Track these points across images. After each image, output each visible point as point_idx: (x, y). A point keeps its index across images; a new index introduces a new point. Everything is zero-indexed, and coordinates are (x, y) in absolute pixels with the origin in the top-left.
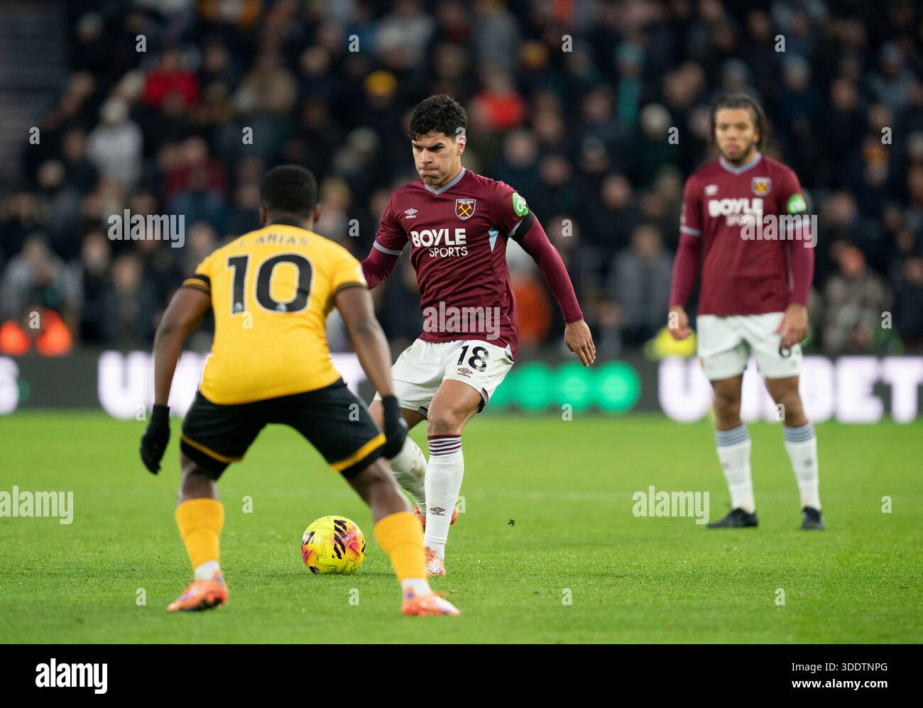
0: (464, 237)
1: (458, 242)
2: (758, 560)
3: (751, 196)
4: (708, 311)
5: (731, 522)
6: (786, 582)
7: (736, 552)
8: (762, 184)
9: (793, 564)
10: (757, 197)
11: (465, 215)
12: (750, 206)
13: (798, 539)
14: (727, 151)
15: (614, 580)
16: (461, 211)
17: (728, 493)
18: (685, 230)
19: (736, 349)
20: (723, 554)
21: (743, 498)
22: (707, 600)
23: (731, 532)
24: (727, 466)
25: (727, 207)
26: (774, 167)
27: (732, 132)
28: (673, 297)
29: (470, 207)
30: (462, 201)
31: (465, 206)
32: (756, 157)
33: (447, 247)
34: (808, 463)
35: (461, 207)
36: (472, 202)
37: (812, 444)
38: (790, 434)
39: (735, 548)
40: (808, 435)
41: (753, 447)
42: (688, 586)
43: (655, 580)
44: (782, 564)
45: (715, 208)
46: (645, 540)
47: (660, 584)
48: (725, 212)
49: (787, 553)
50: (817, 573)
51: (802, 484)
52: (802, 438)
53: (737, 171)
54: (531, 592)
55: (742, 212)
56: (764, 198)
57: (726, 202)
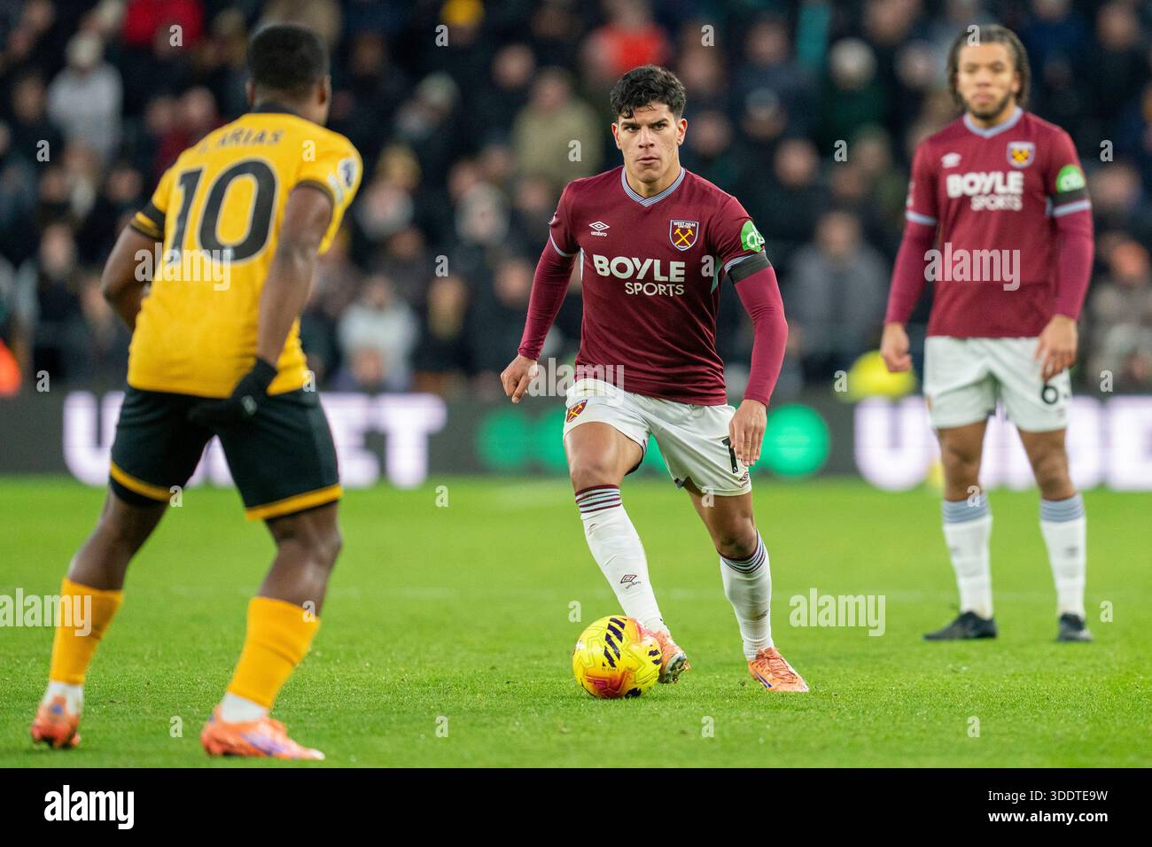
0: (682, 272)
1: (673, 278)
2: (997, 686)
3: (1006, 169)
4: (940, 331)
5: (958, 630)
6: (1036, 716)
7: (966, 673)
8: (1022, 151)
9: (1047, 691)
10: (1015, 169)
11: (683, 243)
12: (1005, 182)
13: (1053, 655)
14: (975, 104)
15: (793, 714)
16: (676, 237)
17: (955, 590)
18: (912, 217)
19: (978, 384)
20: (948, 677)
21: (977, 597)
22: (925, 742)
23: (959, 646)
24: (956, 550)
25: (972, 184)
26: (1038, 126)
27: (983, 75)
28: (891, 311)
29: (690, 232)
30: (680, 224)
31: (684, 231)
32: (1014, 114)
33: (657, 283)
34: (1072, 551)
35: (678, 231)
36: (694, 225)
37: (1079, 525)
38: (1049, 509)
39: (964, 668)
40: (1075, 513)
41: (995, 525)
42: (898, 723)
43: (852, 713)
44: (1031, 691)
45: (956, 186)
46: (836, 658)
47: (858, 719)
48: (970, 191)
49: (1038, 675)
50: (1080, 704)
51: (1061, 583)
52: (1065, 517)
53: (989, 133)
54: (676, 732)
55: (993, 191)
56: (1023, 170)
57: (971, 176)
